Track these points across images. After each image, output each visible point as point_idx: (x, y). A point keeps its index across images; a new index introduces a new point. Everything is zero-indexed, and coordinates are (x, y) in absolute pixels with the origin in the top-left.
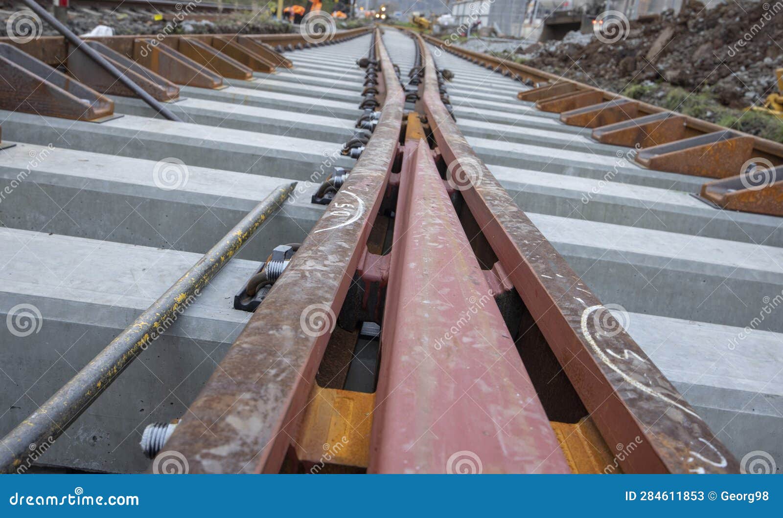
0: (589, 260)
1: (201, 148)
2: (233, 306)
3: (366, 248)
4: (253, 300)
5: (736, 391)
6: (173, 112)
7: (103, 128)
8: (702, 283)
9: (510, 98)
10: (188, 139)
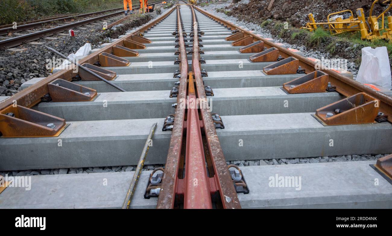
0: (247, 135)
1: (126, 104)
2: (144, 197)
3: (178, 178)
4: (149, 195)
5: (286, 199)
6: (114, 84)
7: (95, 103)
8: (282, 136)
9: (223, 40)
10: (122, 102)
